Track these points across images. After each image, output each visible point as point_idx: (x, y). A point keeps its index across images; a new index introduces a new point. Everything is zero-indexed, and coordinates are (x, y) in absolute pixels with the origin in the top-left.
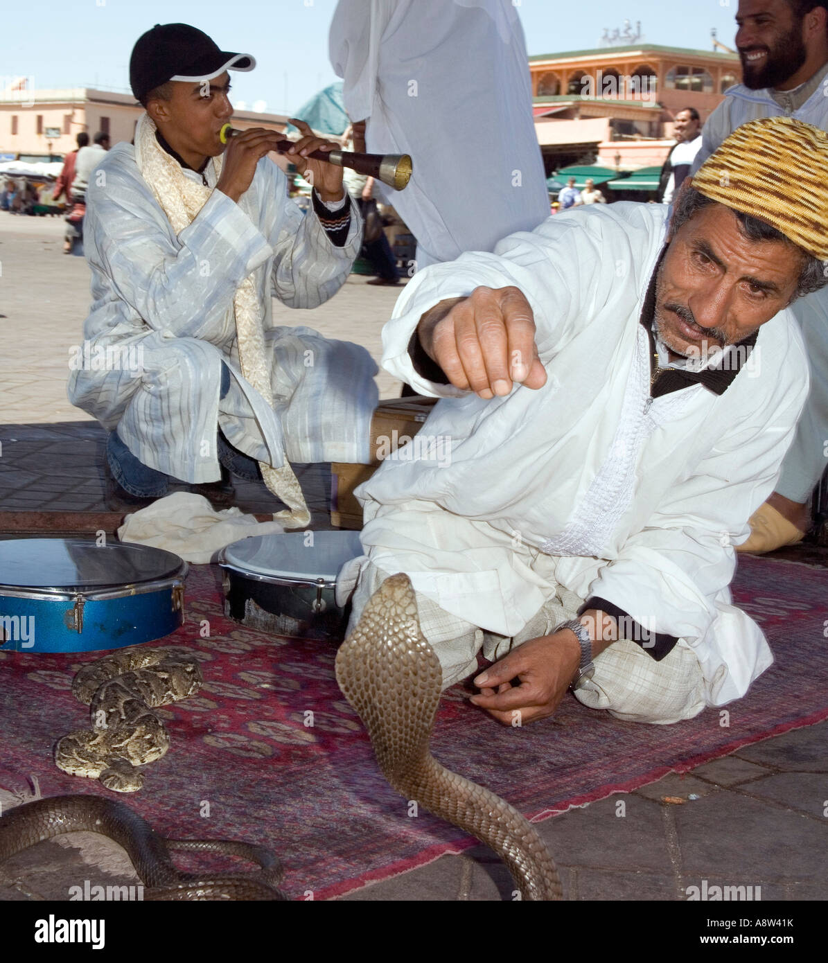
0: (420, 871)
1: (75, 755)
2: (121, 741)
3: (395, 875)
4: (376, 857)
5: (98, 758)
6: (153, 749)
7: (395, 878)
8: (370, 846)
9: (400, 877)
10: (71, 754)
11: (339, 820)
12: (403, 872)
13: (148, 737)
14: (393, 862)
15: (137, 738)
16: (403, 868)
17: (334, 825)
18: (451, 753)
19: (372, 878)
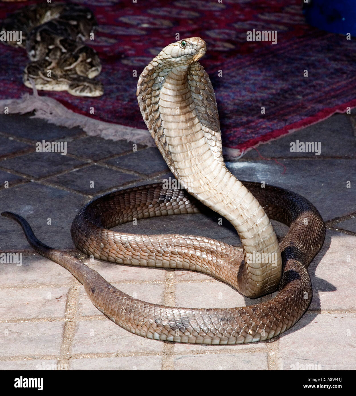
0: (322, 123)
1: (41, 75)
2: (70, 64)
3: (306, 126)
4: (289, 117)
5: (59, 77)
6: (93, 69)
7: (307, 128)
8: (282, 112)
9: (310, 127)
10: (38, 75)
11: (251, 100)
12: (312, 124)
13: (89, 60)
14: (302, 119)
15: (82, 61)
16: (310, 122)
17: (249, 103)
18: (311, 56)
19: (291, 128)
